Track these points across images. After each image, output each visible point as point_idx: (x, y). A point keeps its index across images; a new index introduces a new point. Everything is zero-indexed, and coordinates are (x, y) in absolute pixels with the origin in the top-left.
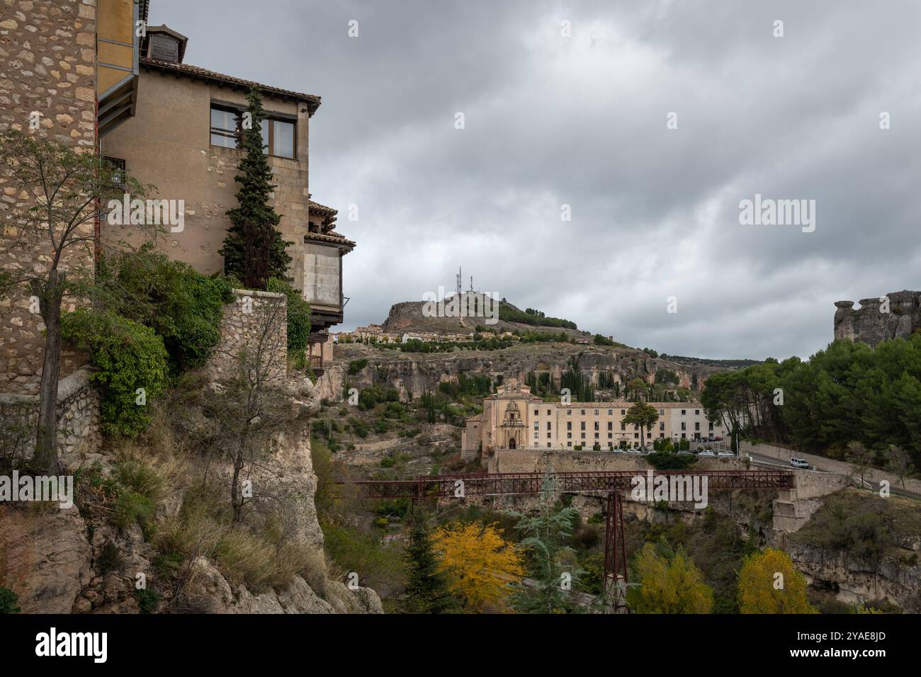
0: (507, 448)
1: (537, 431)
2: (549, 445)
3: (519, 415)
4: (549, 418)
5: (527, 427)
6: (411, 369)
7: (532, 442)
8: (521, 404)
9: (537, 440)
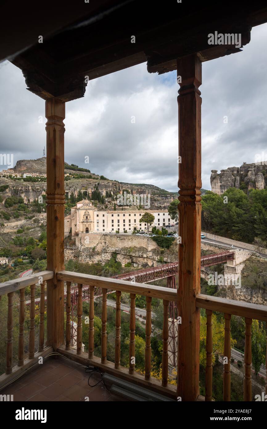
0: (85, 232)
1: (98, 224)
2: (104, 230)
3: (90, 217)
4: (104, 218)
5: (94, 222)
6: (29, 189)
7: (96, 228)
8: (91, 212)
9: (98, 228)
